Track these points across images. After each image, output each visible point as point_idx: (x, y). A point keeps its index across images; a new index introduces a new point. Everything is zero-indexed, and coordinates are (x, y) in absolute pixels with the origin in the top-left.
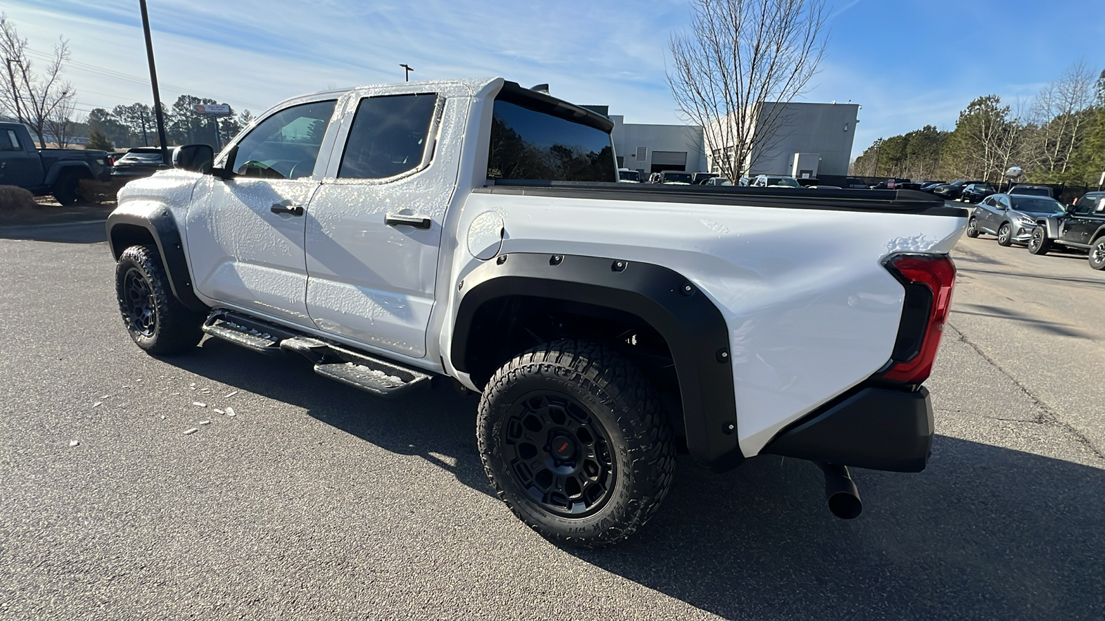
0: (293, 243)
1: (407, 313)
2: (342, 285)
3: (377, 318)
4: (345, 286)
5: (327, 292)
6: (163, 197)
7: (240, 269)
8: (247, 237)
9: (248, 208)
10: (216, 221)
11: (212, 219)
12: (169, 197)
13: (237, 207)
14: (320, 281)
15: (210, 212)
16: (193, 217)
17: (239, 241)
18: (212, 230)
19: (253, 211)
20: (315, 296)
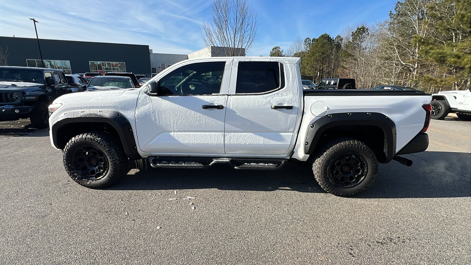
0: (216, 120)
1: (281, 139)
3: (266, 143)
4: (247, 134)
5: (237, 138)
6: (114, 106)
7: (176, 135)
8: (184, 121)
9: (184, 108)
10: (158, 115)
11: (155, 114)
12: (119, 106)
13: (176, 108)
14: (232, 134)
15: (154, 112)
16: (141, 115)
17: (176, 123)
18: (155, 119)
19: (189, 109)
20: (230, 140)
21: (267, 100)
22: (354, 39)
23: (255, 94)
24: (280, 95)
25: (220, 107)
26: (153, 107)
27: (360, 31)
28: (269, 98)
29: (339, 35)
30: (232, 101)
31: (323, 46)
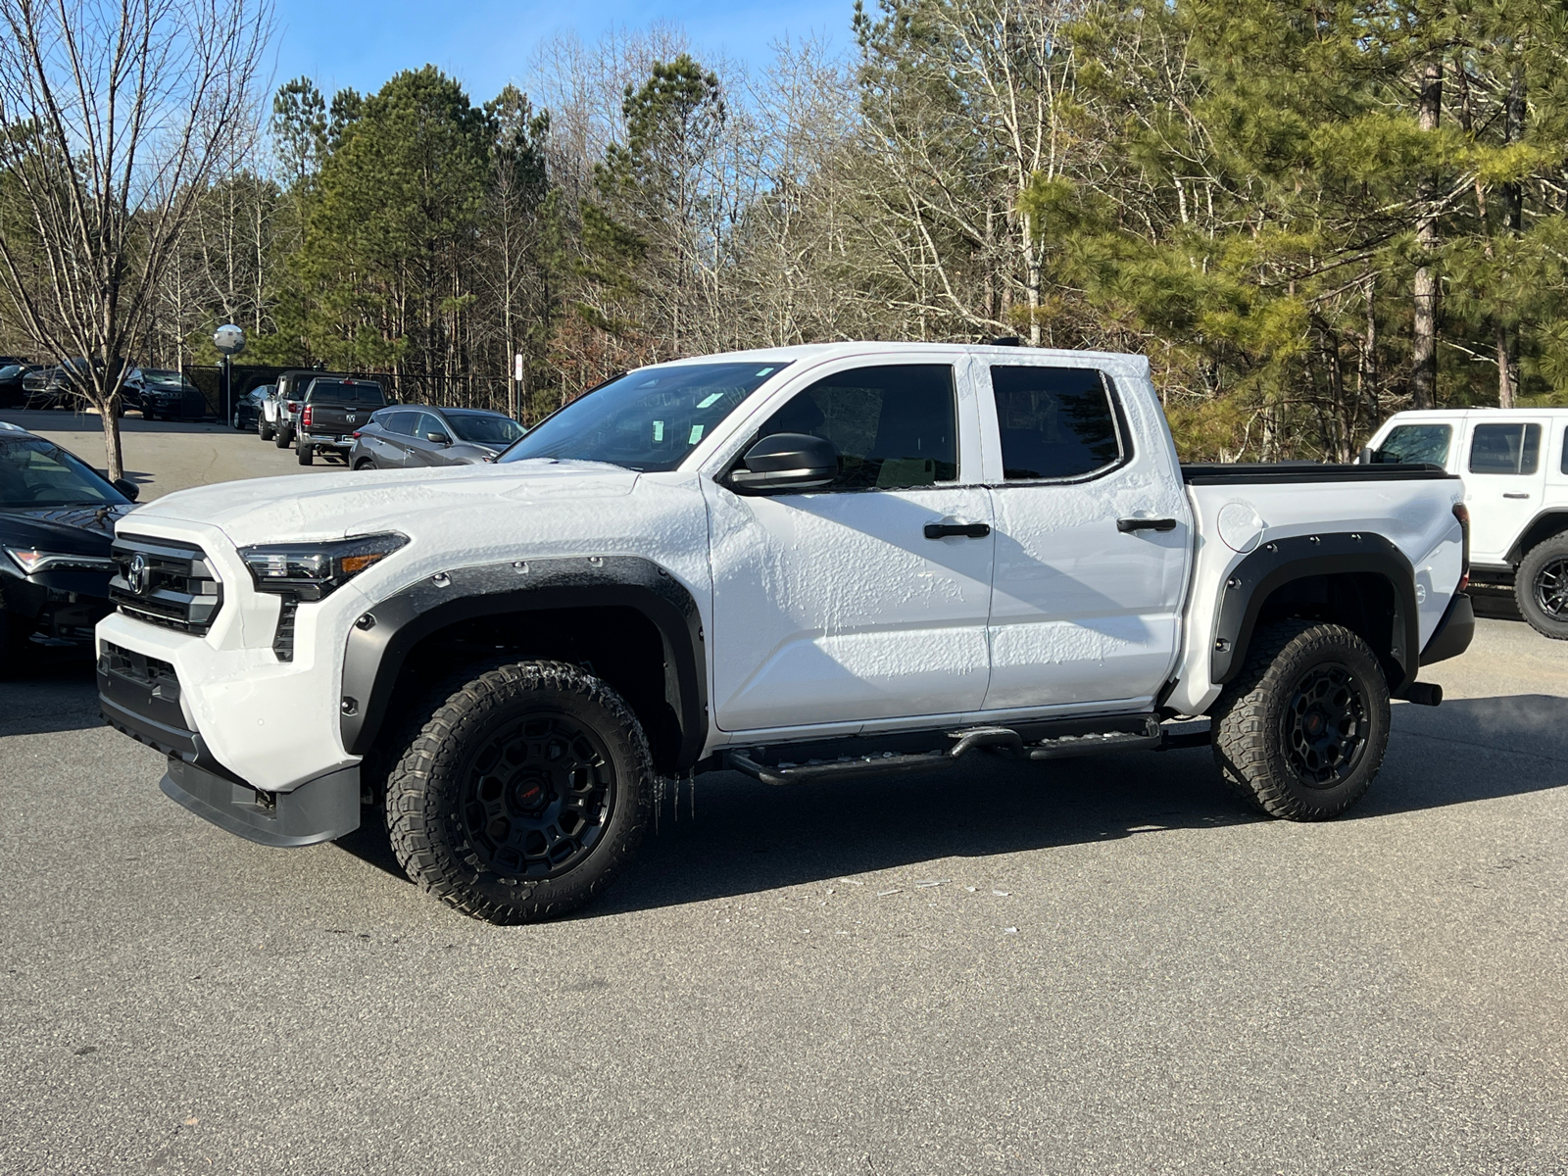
0: (969, 579)
1: (1142, 635)
2: (1048, 625)
3: (1109, 655)
4: (1053, 624)
5: (1026, 642)
6: (637, 539)
7: (836, 648)
8: (867, 588)
9: (869, 538)
10: (784, 570)
11: (774, 566)
12: (657, 538)
13: (841, 539)
14: (1010, 627)
15: (770, 557)
16: (730, 571)
17: (843, 597)
18: (774, 588)
19: (884, 540)
20: (1007, 652)
21: (1101, 500)
22: (639, 133)
23: (1059, 480)
24: (1130, 484)
25: (978, 531)
26: (764, 540)
27: (673, 88)
28: (1106, 496)
29: (517, 86)
30: (1006, 507)
31: (422, 156)
